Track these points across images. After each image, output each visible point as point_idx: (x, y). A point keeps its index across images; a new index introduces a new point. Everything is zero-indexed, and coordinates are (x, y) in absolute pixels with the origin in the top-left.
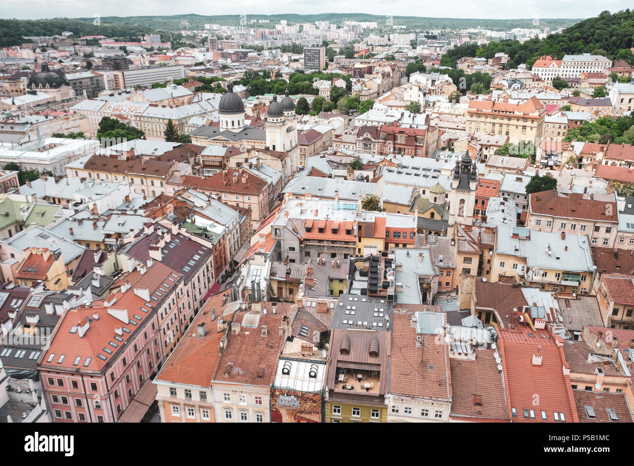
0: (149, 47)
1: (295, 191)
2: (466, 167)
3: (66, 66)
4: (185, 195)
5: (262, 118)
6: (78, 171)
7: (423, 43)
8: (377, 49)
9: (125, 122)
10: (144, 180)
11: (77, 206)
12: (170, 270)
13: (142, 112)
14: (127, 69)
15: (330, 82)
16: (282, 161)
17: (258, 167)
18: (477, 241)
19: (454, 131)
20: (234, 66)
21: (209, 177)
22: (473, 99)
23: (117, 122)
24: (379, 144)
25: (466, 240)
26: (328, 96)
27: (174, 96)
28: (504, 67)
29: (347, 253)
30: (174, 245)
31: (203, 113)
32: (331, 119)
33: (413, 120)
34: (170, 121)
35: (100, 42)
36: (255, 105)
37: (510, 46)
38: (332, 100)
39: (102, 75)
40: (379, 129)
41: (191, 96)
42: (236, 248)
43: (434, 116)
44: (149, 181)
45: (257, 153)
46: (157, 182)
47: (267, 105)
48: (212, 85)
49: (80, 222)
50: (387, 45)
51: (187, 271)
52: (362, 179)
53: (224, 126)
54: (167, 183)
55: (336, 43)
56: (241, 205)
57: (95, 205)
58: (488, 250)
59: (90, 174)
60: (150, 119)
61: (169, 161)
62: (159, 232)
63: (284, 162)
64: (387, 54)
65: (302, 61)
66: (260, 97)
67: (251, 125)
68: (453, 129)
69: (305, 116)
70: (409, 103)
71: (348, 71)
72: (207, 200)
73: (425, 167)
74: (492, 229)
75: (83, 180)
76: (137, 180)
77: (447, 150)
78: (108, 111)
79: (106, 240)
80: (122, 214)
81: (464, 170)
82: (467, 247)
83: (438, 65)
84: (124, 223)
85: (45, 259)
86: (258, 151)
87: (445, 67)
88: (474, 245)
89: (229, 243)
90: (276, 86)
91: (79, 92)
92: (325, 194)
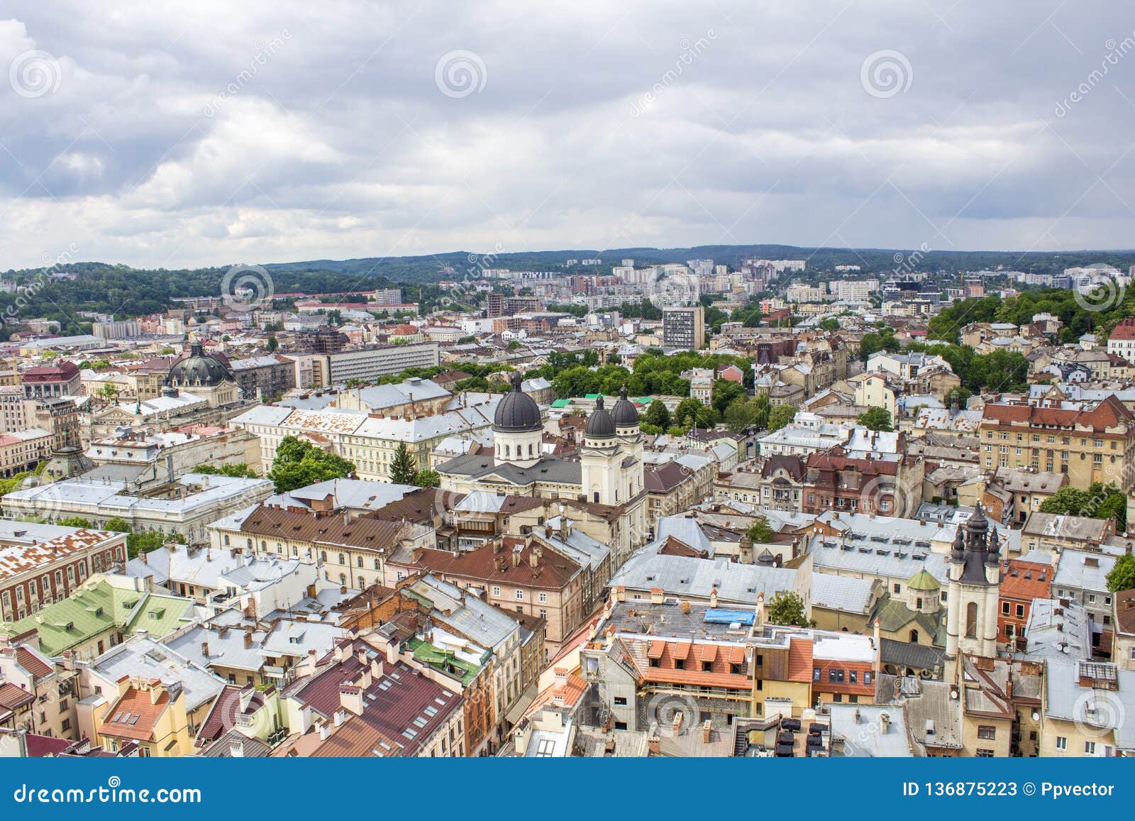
0: (380, 310)
1: (633, 584)
2: (977, 536)
3: (234, 347)
4: (419, 587)
5: (579, 439)
6: (229, 535)
7: (892, 296)
8: (804, 309)
9: (322, 446)
10: (346, 556)
11: (221, 601)
12: (377, 734)
13: (355, 428)
14: (337, 350)
15: (711, 372)
16: (610, 523)
17: (563, 536)
18: (1004, 691)
19: (955, 465)
20: (531, 342)
21: (468, 552)
22: (991, 401)
23: (308, 446)
24: (806, 490)
25: (981, 688)
26: (707, 398)
27: (415, 398)
28: (1053, 341)
29: (732, 711)
30: (389, 684)
31: (467, 431)
32: (712, 443)
33: (873, 443)
34: (403, 446)
35: (296, 304)
36: (566, 416)
37: (1061, 300)
38: (715, 406)
39: (293, 362)
40: (805, 461)
41: (446, 399)
42: (512, 696)
43: (916, 434)
44: (355, 557)
45: (562, 508)
46: (369, 561)
47: (588, 415)
48: (488, 378)
49: (224, 632)
50: (824, 302)
51: (411, 738)
52: (767, 561)
53: (503, 456)
54: (388, 562)
55: (726, 299)
56: (526, 610)
57: (252, 600)
58: (1029, 711)
59: (250, 542)
60: (367, 441)
61: (394, 520)
62: (363, 658)
63: (614, 526)
64: (824, 318)
65: (660, 333)
66: (576, 399)
67: (555, 453)
68: (954, 460)
69: (662, 437)
70: (865, 412)
71: (748, 351)
72: (459, 597)
73: (898, 537)
74: (1036, 666)
75: (236, 552)
76: (333, 556)
77: (944, 502)
78: (295, 426)
79: (267, 668)
80: (299, 619)
81: (973, 543)
82: (983, 704)
83: (923, 338)
84: (302, 637)
85: (153, 699)
86: (565, 504)
87: (937, 342)
88: (999, 700)
89: (499, 686)
90: (606, 379)
91: (249, 392)
92: (692, 591)
